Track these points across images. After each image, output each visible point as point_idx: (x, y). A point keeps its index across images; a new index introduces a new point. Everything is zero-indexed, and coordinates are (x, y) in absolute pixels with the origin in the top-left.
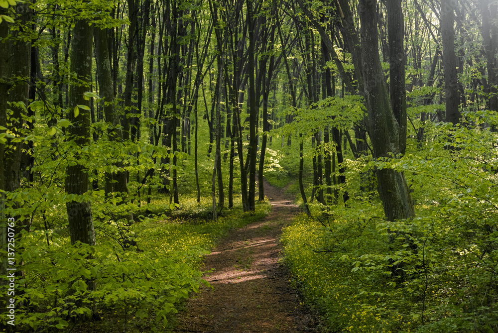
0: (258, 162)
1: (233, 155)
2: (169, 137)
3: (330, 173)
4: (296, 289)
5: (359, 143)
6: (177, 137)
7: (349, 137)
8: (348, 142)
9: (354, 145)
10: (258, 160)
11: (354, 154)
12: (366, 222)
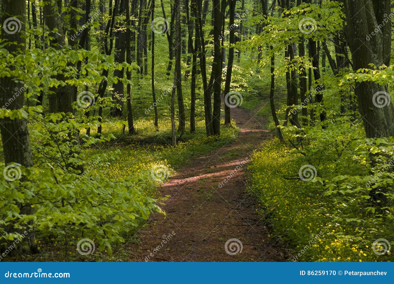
0: (224, 80)
1: (195, 72)
2: (123, 53)
3: (306, 91)
4: (264, 221)
5: (339, 58)
6: (132, 53)
7: (327, 52)
8: (327, 59)
9: (334, 61)
10: (224, 78)
11: (333, 71)
12: (345, 144)
